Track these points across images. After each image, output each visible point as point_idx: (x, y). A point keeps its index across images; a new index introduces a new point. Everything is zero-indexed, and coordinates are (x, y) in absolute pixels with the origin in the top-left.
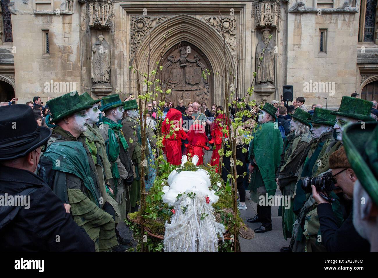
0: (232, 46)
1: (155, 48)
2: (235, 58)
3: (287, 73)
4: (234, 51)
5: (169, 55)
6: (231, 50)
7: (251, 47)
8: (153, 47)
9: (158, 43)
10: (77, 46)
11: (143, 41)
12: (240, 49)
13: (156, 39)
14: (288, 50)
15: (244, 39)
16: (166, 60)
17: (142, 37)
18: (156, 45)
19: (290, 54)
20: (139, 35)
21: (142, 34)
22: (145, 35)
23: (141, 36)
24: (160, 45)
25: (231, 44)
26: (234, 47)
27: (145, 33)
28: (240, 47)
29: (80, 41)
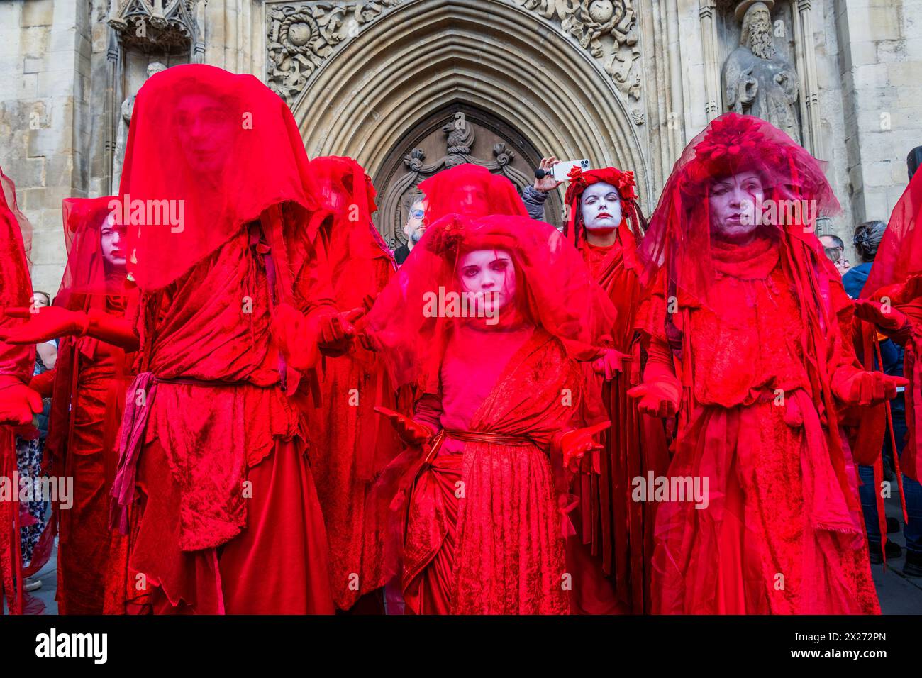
0: (628, 84)
1: (357, 118)
2: (639, 124)
4: (637, 100)
5: (408, 151)
6: (623, 97)
7: (704, 72)
8: (350, 116)
9: (366, 103)
10: (65, 101)
11: (312, 86)
12: (660, 89)
13: (359, 86)
14: (854, 64)
15: (673, 47)
16: (402, 165)
17: (307, 73)
18: (361, 107)
19: (863, 76)
20: (296, 64)
21: (306, 62)
22: (316, 67)
23: (302, 68)
24: (377, 109)
25: (624, 77)
26: (636, 86)
27: (317, 61)
28: (660, 81)
29: (82, 86)
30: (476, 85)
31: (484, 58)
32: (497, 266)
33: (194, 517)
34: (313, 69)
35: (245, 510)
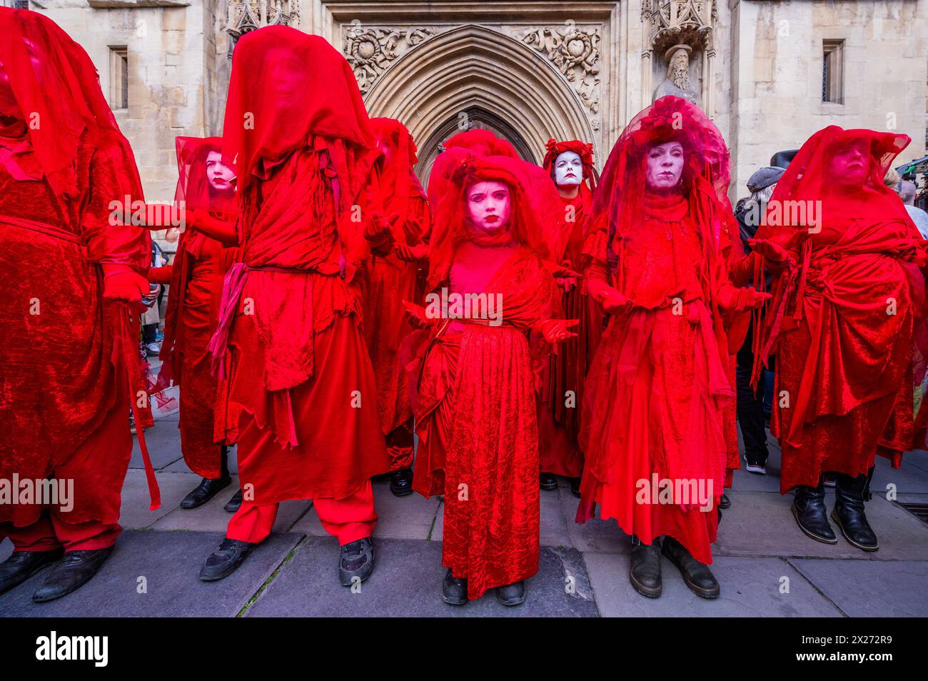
0: (591, 101)
1: (406, 114)
2: (596, 130)
3: (738, 156)
4: (595, 113)
5: (441, 140)
6: (586, 110)
7: (642, 96)
8: (401, 112)
9: (412, 104)
10: (196, 88)
11: (375, 88)
12: (612, 106)
13: (408, 91)
14: (740, 96)
15: (622, 77)
16: (436, 150)
17: (372, 79)
18: (409, 106)
19: (746, 105)
20: (364, 72)
21: (370, 71)
22: (378, 75)
23: (368, 75)
24: (421, 108)
25: (588, 96)
26: (596, 103)
27: (379, 70)
28: (612, 100)
29: (210, 78)
30: (488, 96)
31: (494, 77)
32: (498, 195)
33: (274, 367)
34: (376, 76)
35: (312, 363)
